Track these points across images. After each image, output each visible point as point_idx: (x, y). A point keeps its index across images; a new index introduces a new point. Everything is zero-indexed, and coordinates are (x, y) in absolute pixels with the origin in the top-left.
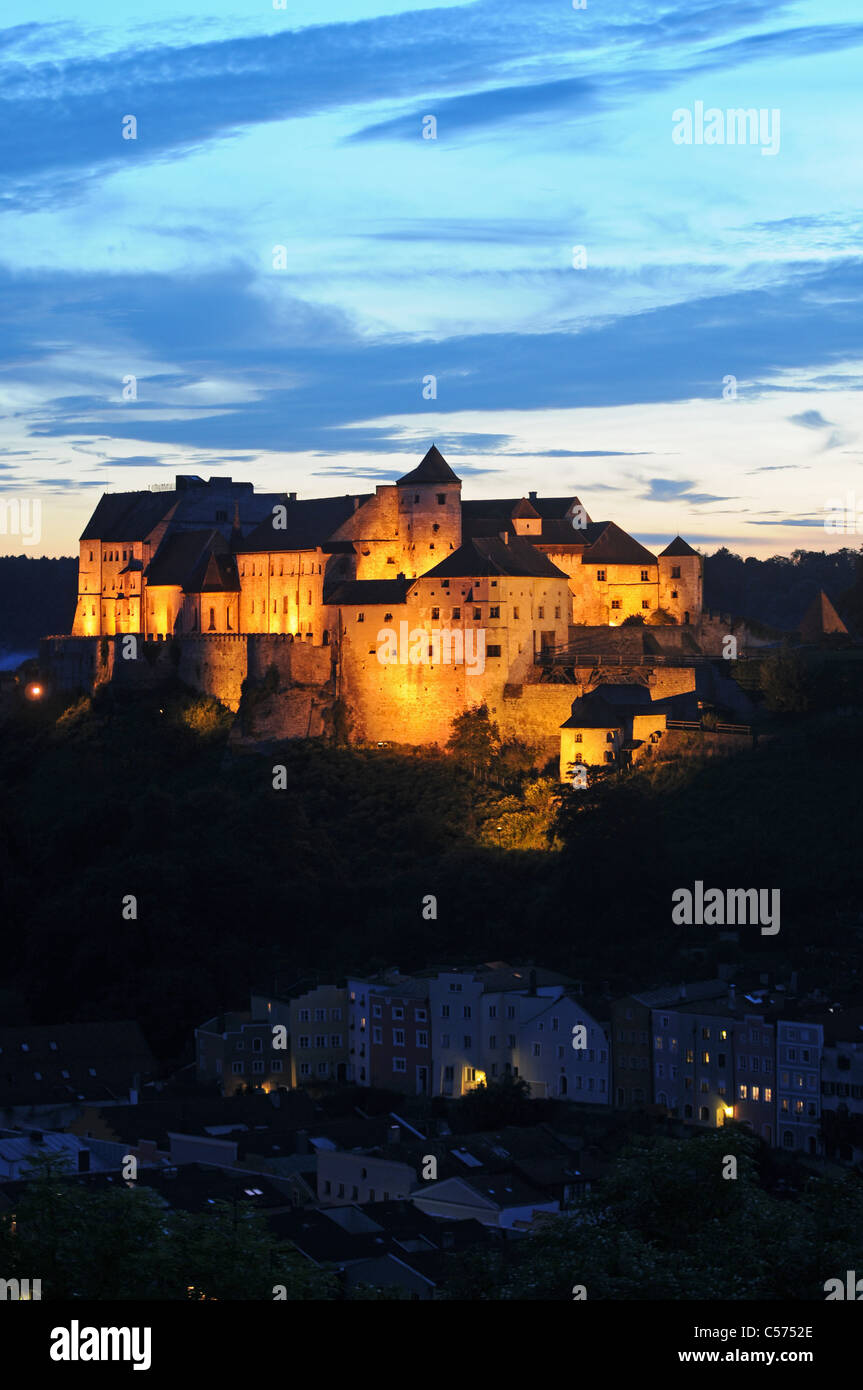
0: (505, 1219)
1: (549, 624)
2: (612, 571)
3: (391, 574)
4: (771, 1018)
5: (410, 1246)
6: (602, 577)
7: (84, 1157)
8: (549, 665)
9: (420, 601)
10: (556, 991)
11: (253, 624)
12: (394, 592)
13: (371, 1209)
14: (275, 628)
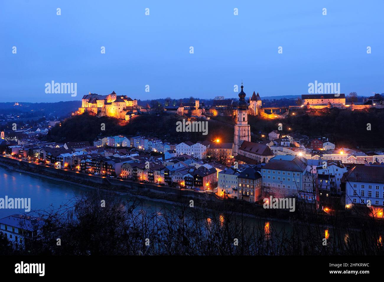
0: (121, 157)
1: (124, 106)
2: (129, 101)
3: (110, 102)
4: (144, 139)
5: (113, 160)
6: (129, 102)
7: (84, 153)
8: (124, 110)
9: (113, 104)
10: (125, 137)
11: (98, 106)
12: (110, 104)
13: (109, 157)
14: (100, 107)
